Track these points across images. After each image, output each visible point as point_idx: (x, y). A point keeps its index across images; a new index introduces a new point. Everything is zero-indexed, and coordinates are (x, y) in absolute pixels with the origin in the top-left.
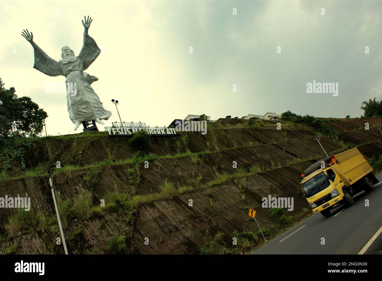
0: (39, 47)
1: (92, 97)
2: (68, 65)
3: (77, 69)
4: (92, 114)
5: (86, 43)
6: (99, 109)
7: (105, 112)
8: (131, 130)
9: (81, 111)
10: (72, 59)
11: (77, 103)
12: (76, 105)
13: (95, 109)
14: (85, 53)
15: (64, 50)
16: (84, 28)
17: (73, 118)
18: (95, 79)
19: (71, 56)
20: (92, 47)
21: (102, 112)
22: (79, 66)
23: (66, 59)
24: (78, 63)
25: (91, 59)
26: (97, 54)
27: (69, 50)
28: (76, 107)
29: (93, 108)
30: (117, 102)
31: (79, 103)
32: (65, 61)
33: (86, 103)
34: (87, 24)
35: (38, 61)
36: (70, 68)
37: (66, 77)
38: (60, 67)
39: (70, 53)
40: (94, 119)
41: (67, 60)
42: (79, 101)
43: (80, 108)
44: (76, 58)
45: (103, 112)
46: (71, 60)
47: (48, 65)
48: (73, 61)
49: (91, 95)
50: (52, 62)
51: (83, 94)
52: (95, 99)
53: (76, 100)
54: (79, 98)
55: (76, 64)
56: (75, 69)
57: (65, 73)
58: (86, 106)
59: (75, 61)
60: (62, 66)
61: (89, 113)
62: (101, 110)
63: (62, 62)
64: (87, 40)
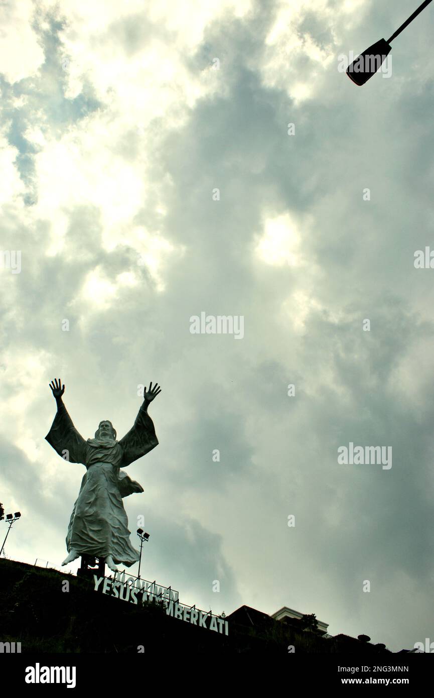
0: (65, 409)
1: (115, 516)
2: (97, 451)
3: (109, 461)
4: (103, 545)
5: (139, 424)
6: (119, 541)
7: (129, 551)
8: (139, 596)
9: (88, 535)
10: (108, 443)
11: (86, 518)
12: (83, 522)
13: (112, 539)
14: (132, 439)
15: (103, 426)
17: (69, 542)
18: (138, 488)
19: (110, 438)
20: (146, 433)
21: (122, 548)
22: (114, 457)
24: (114, 452)
25: (137, 452)
26: (150, 446)
27: (110, 428)
28: (82, 525)
29: (109, 536)
31: (90, 519)
32: (97, 444)
33: (102, 523)
34: (150, 395)
35: (56, 430)
36: (99, 456)
37: (87, 469)
38: (85, 450)
39: (110, 433)
40: (104, 557)
41: (100, 441)
42: (90, 516)
43: (88, 529)
44: (115, 443)
45: (127, 549)
47: (68, 441)
48: (109, 446)
49: (115, 513)
50: (76, 437)
51: (103, 506)
52: (120, 522)
53: (86, 512)
54: (93, 510)
55: (112, 452)
56: (107, 461)
57: (87, 462)
58: (100, 529)
59: (112, 448)
60: (88, 449)
61: (99, 543)
62: (123, 544)
63: (91, 443)
64: (141, 419)
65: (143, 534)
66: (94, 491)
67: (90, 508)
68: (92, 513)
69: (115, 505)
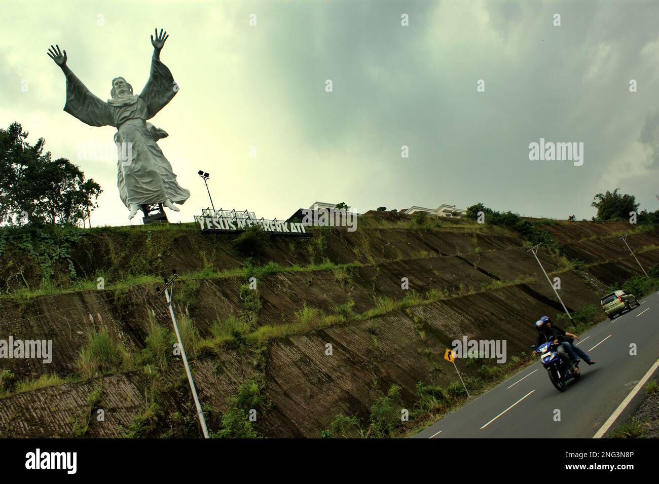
1: (160, 165)
2: (122, 109)
3: (138, 117)
4: (160, 192)
5: (156, 74)
6: (170, 185)
7: (180, 191)
9: (142, 188)
10: (130, 99)
11: (136, 174)
12: (133, 177)
13: (165, 185)
14: (152, 91)
15: (117, 84)
16: (153, 49)
17: (126, 199)
19: (128, 94)
20: (164, 81)
21: (174, 190)
22: (141, 111)
23: (119, 98)
24: (139, 107)
25: (161, 102)
26: (172, 93)
27: (124, 84)
28: (133, 180)
29: (162, 183)
30: (207, 175)
31: (139, 173)
32: (118, 103)
33: (151, 174)
34: (159, 43)
35: (72, 100)
36: (127, 114)
37: (118, 129)
38: (109, 111)
39: (126, 89)
40: (162, 202)
41: (121, 100)
42: (138, 171)
43: (140, 183)
44: (137, 98)
45: (177, 190)
46: (129, 101)
47: (88, 107)
48: (132, 102)
49: (159, 162)
50: (95, 101)
51: (147, 159)
52: (166, 169)
53: (134, 169)
54: (139, 165)
55: (137, 107)
56: (135, 117)
57: (116, 123)
58: (150, 180)
59: (135, 103)
60: (112, 110)
61: (154, 191)
62: (174, 187)
63: (112, 103)
64: (157, 69)
65: (204, 174)
67: (136, 163)
68: (139, 168)
69: (156, 155)
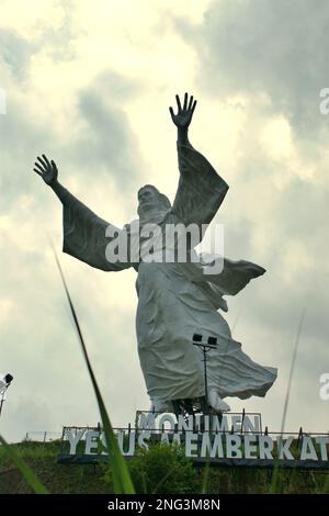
4: (196, 377)
5: (185, 170)
9: (167, 371)
11: (156, 346)
20: (202, 179)
21: (235, 372)
31: (162, 344)
33: (179, 344)
37: (136, 271)
40: (205, 394)
42: (160, 340)
43: (164, 361)
51: (175, 318)
53: (153, 337)
58: (181, 354)
61: (188, 376)
64: (185, 160)
66: (152, 301)
67: (156, 328)
68: (162, 336)
69: (196, 310)
